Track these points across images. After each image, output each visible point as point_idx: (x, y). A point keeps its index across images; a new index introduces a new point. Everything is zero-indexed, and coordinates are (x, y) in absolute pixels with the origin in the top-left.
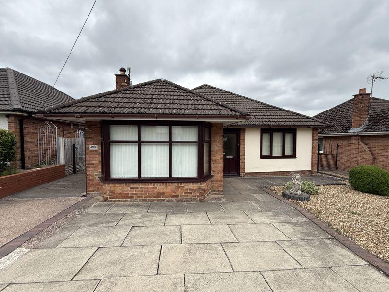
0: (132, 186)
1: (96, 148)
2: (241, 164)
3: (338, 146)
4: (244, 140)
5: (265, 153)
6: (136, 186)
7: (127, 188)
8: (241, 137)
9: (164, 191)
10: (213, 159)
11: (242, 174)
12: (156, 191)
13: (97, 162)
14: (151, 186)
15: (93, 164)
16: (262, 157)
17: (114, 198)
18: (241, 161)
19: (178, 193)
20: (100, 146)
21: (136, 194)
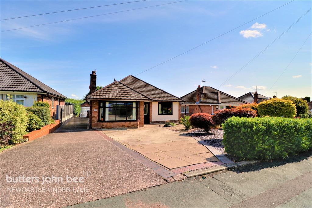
0: (113, 123)
1: (97, 110)
2: (150, 117)
3: (193, 110)
4: (151, 107)
5: (160, 113)
6: (115, 123)
7: (111, 124)
8: (150, 106)
9: (125, 125)
10: (140, 114)
11: (150, 122)
12: (122, 125)
13: (97, 115)
14: (120, 123)
15: (95, 116)
16: (159, 114)
17: (107, 127)
18: (150, 116)
19: (129, 126)
20: (98, 109)
21: (115, 126)
